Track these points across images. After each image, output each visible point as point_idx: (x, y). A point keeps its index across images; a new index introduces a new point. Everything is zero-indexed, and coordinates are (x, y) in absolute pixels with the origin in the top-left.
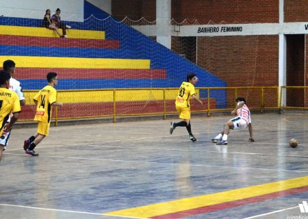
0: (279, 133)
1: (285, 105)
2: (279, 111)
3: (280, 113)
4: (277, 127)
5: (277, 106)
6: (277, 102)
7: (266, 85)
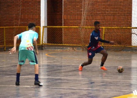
5: (39, 43)
6: (39, 40)
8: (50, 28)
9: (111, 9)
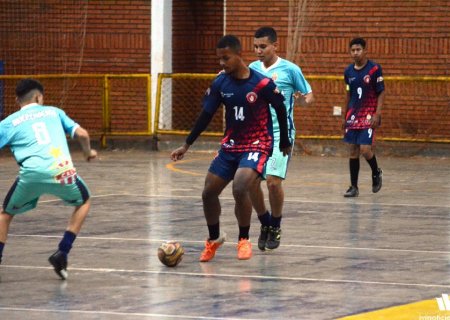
0: (152, 208)
1: (169, 126)
2: (153, 144)
3: (155, 149)
4: (145, 190)
5: (146, 127)
6: (145, 117)
7: (114, 69)
8: (182, 79)
9: (384, 19)
